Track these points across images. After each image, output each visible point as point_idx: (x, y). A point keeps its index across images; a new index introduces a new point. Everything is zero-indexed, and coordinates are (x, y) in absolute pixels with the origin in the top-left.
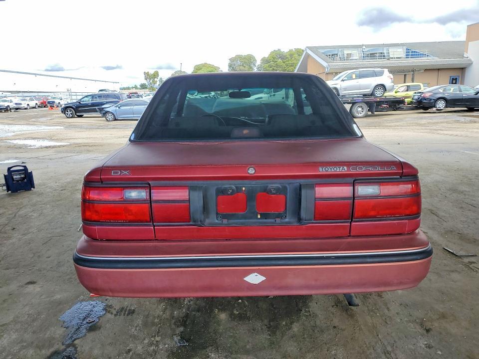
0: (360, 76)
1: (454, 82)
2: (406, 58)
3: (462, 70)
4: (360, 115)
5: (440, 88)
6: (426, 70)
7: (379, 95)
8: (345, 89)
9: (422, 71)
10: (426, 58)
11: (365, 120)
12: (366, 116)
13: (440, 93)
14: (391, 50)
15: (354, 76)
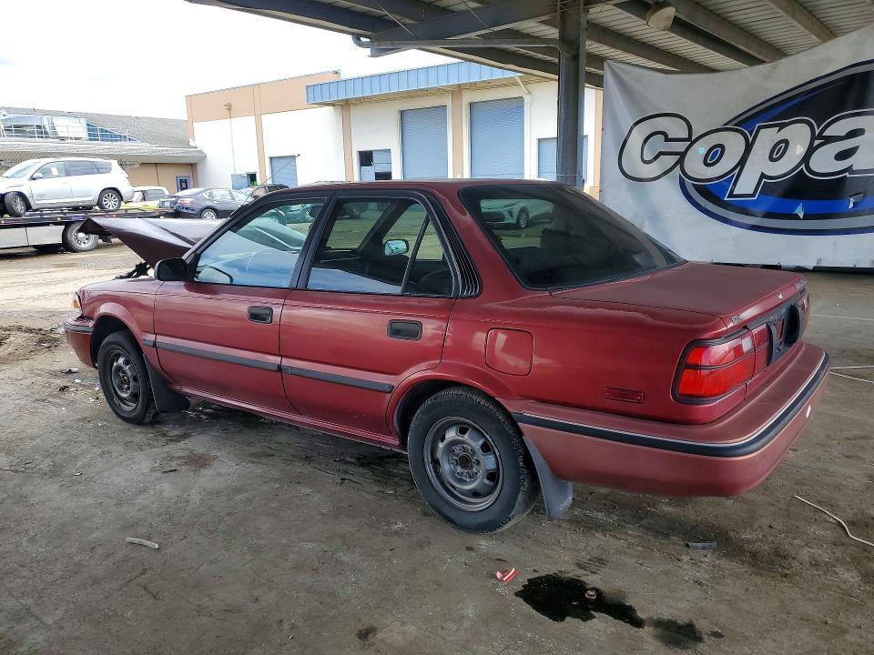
0: (69, 171)
1: (184, 186)
2: (90, 139)
3: (192, 166)
4: (83, 246)
5: (203, 192)
6: (143, 164)
7: (111, 208)
8: (42, 196)
9: (135, 166)
10: (128, 143)
11: (97, 254)
12: (98, 247)
13: (205, 199)
14: (58, 122)
15: (55, 171)
